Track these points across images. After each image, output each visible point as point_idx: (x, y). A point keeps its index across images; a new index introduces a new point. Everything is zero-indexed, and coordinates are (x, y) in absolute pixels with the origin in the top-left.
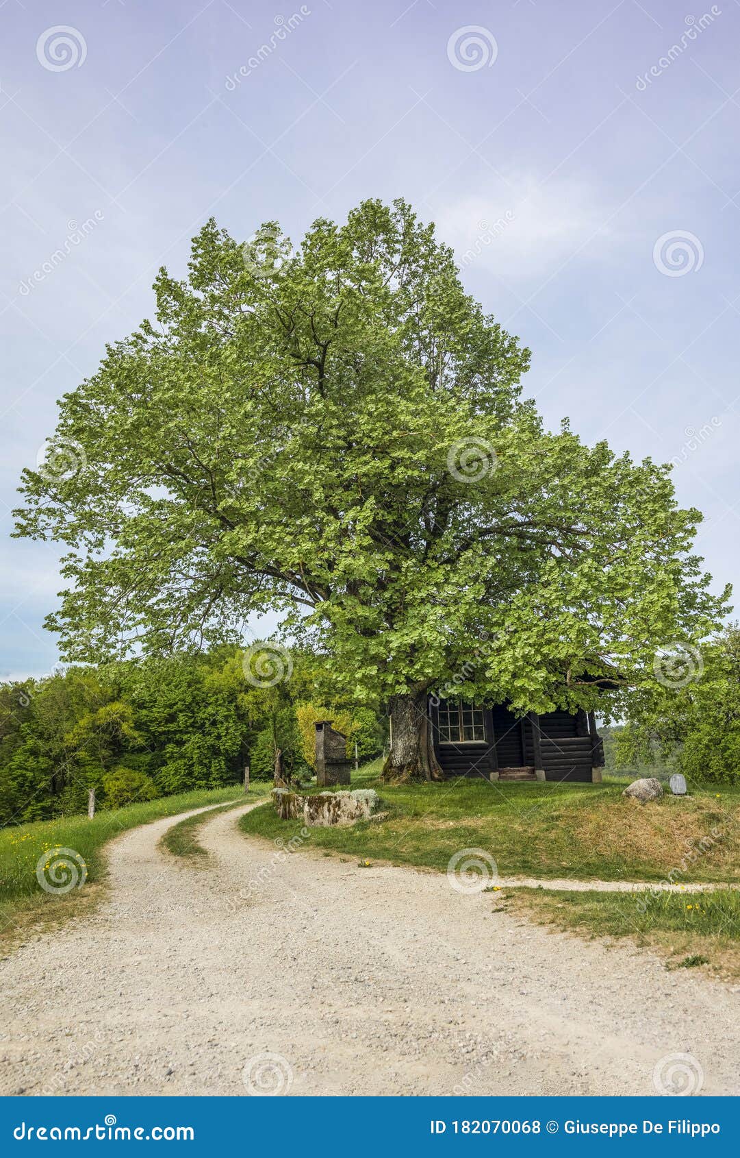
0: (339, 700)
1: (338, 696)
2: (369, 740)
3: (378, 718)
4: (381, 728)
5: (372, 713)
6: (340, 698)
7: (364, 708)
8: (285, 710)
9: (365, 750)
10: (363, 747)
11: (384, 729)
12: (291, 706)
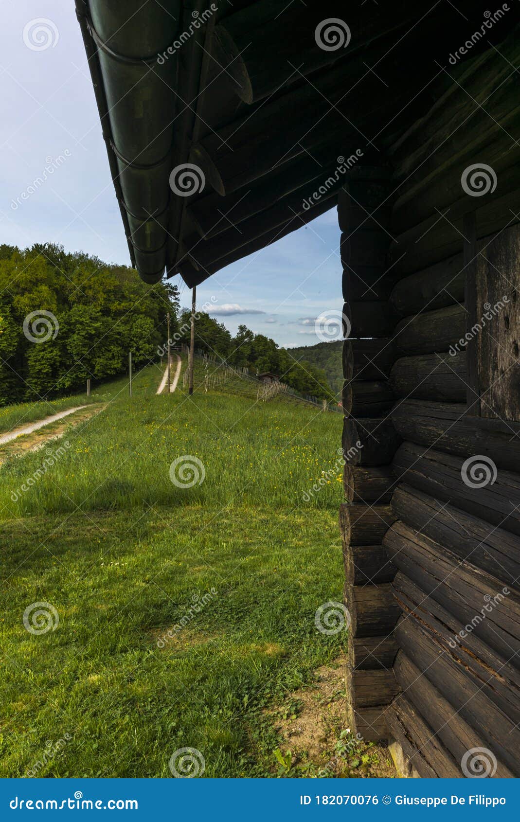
0: (118, 307)
1: (117, 303)
2: (147, 346)
3: (156, 325)
4: (160, 335)
5: (149, 320)
6: (119, 304)
7: (141, 316)
8: (63, 314)
9: (143, 355)
10: (142, 352)
11: (162, 336)
12: (69, 310)
